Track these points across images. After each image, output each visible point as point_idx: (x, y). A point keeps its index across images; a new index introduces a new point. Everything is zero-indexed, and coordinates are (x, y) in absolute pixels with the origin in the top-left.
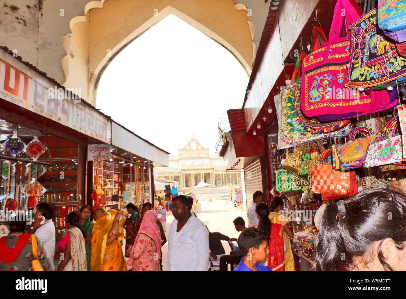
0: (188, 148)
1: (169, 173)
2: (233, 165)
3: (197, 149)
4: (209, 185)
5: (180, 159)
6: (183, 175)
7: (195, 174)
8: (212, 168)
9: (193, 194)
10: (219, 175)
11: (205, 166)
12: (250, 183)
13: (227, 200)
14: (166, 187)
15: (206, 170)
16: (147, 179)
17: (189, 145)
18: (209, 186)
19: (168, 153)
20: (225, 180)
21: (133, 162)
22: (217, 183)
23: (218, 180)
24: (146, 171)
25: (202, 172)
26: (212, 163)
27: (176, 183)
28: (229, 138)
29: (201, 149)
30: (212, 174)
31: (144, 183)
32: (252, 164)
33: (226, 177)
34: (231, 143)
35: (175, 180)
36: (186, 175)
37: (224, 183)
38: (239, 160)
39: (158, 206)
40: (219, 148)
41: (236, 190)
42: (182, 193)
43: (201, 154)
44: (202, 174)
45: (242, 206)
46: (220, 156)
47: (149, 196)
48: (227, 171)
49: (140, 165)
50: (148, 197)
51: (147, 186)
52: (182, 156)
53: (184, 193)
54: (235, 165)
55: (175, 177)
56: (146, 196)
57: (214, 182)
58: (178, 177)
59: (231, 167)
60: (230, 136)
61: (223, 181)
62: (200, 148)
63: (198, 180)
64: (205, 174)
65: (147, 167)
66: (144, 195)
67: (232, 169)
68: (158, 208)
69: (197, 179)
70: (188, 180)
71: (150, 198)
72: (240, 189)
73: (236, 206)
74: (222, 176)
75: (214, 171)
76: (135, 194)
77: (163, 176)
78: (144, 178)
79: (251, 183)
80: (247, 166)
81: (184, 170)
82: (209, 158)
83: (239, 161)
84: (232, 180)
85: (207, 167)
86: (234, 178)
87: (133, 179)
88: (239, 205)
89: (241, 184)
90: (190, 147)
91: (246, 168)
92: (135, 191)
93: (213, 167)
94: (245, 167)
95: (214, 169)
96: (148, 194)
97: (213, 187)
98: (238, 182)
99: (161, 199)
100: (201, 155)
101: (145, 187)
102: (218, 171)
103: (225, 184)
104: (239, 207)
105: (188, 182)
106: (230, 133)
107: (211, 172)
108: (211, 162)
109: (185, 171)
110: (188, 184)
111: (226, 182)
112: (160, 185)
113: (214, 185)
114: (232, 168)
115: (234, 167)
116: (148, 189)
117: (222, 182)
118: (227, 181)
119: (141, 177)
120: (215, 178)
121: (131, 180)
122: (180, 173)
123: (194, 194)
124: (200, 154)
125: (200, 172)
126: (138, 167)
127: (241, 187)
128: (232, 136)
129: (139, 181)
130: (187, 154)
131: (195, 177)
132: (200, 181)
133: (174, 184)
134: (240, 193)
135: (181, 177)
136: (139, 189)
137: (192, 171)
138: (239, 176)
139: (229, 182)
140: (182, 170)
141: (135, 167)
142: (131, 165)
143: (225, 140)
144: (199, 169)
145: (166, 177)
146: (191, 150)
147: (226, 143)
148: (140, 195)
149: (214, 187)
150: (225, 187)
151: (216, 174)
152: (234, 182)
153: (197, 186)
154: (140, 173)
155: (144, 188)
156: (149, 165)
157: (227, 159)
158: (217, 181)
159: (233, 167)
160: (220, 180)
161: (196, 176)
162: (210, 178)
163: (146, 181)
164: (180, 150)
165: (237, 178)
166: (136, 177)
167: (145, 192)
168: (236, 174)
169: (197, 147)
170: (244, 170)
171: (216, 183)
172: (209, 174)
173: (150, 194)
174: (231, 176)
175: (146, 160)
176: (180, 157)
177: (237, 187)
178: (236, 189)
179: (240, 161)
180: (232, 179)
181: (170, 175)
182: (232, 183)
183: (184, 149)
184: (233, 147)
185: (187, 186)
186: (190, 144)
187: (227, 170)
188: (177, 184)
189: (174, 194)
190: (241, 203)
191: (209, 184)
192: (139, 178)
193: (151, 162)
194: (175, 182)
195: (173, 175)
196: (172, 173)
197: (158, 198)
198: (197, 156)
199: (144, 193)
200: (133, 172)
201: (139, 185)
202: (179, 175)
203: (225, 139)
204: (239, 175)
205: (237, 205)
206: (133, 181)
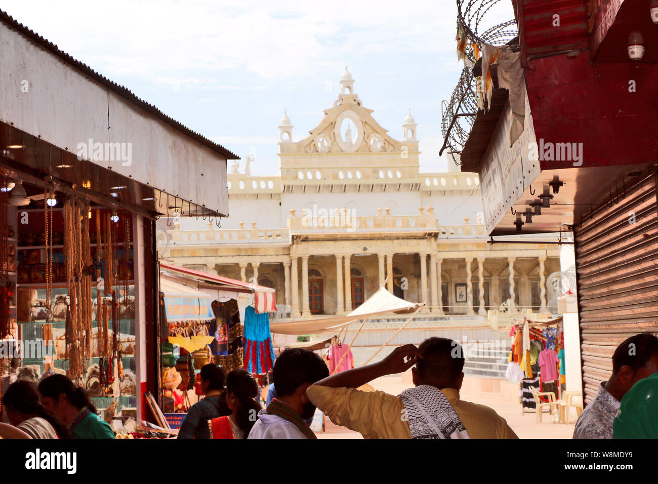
0: (323, 143)
1: (239, 251)
2: (523, 208)
3: (365, 148)
4: (413, 305)
5: (288, 189)
6: (300, 260)
7: (354, 258)
8: (430, 234)
9: (340, 346)
10: (462, 263)
11: (399, 223)
12: (601, 297)
13: (495, 374)
14: (216, 306)
15: (401, 241)
16: (126, 272)
17: (329, 126)
18: (412, 310)
19: (223, 154)
20: (487, 285)
21: (57, 187)
22: (451, 298)
23: (457, 285)
24: (123, 233)
25: (385, 251)
26: (431, 210)
27: (265, 294)
28: (507, 76)
29: (384, 149)
30: (429, 257)
31: (113, 288)
32: (616, 206)
33: (489, 274)
34: (519, 96)
35: (263, 282)
36: (312, 258)
37: (482, 302)
38: (557, 184)
39: (180, 393)
40: (460, 130)
41: (535, 334)
42: (295, 337)
43: (381, 168)
44: (386, 257)
45: (561, 402)
46: (464, 169)
47: (137, 347)
48: (496, 238)
49: (92, 204)
50: (129, 351)
51: (125, 303)
52: (296, 177)
53: (305, 340)
54: (533, 210)
55: (262, 266)
56: (124, 346)
57: (437, 294)
58: (280, 267)
59: (514, 218)
60: (512, 66)
61: (476, 292)
62: (375, 142)
63: (367, 285)
64: (396, 257)
65: (127, 217)
66: (110, 341)
67: (519, 229)
68: (180, 400)
69: (361, 281)
70: (321, 282)
71: (137, 355)
72: (555, 326)
73: (532, 405)
74: (475, 269)
75: (439, 245)
76: (69, 337)
77: (212, 262)
78: (112, 264)
79: (611, 295)
80: (591, 217)
81: (306, 240)
82: (416, 187)
83: (556, 190)
84: (516, 290)
85: (408, 226)
86: (524, 279)
87: (60, 266)
88: (545, 399)
89: (559, 306)
90: (334, 137)
91: (585, 226)
92: (68, 326)
93: (434, 230)
94: (580, 218)
95: (440, 236)
96: (133, 337)
97: (432, 315)
98: (546, 296)
99: (193, 361)
100: (381, 174)
101: (114, 303)
102: (454, 246)
103: (487, 303)
104: (546, 406)
105: (321, 291)
106: (514, 51)
107: (423, 248)
108: (427, 208)
109: (312, 244)
110: (321, 299)
111: (491, 298)
112: (188, 300)
113: (438, 311)
114: (519, 223)
115: (529, 221)
116: (132, 314)
117: (470, 296)
118: (494, 292)
119: (99, 259)
120: (443, 276)
121: (49, 275)
122: (287, 250)
123: (348, 342)
124: (376, 171)
125: (373, 248)
126: (84, 213)
127: (560, 320)
128: (522, 66)
129: (89, 278)
130: (319, 169)
131: (354, 271)
132: (375, 288)
133: (256, 299)
134: (552, 347)
135: (290, 267)
136: (86, 313)
137: (339, 243)
138: (548, 272)
139: (505, 297)
140: (294, 238)
141: (69, 211)
142: (52, 202)
143: (491, 84)
144: (372, 238)
145: (223, 269)
146: (336, 150)
147: (493, 99)
148: (94, 343)
149: (436, 319)
150: (486, 317)
151: (445, 262)
152: (526, 295)
153: (361, 310)
154: (94, 241)
155: (109, 307)
156: (135, 206)
157: (498, 179)
158: (451, 289)
159: (524, 219)
160: (465, 285)
161: (355, 267)
162: (418, 276)
163: (120, 278)
164: (286, 150)
165: (543, 278)
166: (74, 257)
167: (115, 330)
168: (535, 262)
169: (366, 137)
170: (575, 236)
171: (445, 300)
172: (416, 257)
173: (137, 340)
174: (515, 268)
175: (118, 179)
176: (287, 183)
177: (541, 318)
178: (533, 329)
179: (561, 188)
180: (517, 282)
181: (243, 262)
182: (517, 301)
183: (309, 147)
184: (528, 119)
185: (317, 308)
186: (333, 124)
187: (497, 232)
188: (270, 299)
189: (255, 342)
190: (556, 391)
191: (413, 301)
192: (90, 263)
193: (147, 191)
194: (261, 289)
195: (256, 262)
196: (252, 251)
197: (176, 354)
198: (365, 176)
199: (110, 332)
200: (60, 237)
201: (86, 296)
202: (285, 260)
203: (487, 79)
204: (553, 264)
205: (536, 399)
206: (60, 277)
